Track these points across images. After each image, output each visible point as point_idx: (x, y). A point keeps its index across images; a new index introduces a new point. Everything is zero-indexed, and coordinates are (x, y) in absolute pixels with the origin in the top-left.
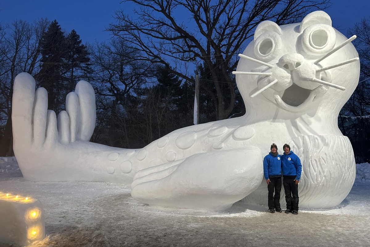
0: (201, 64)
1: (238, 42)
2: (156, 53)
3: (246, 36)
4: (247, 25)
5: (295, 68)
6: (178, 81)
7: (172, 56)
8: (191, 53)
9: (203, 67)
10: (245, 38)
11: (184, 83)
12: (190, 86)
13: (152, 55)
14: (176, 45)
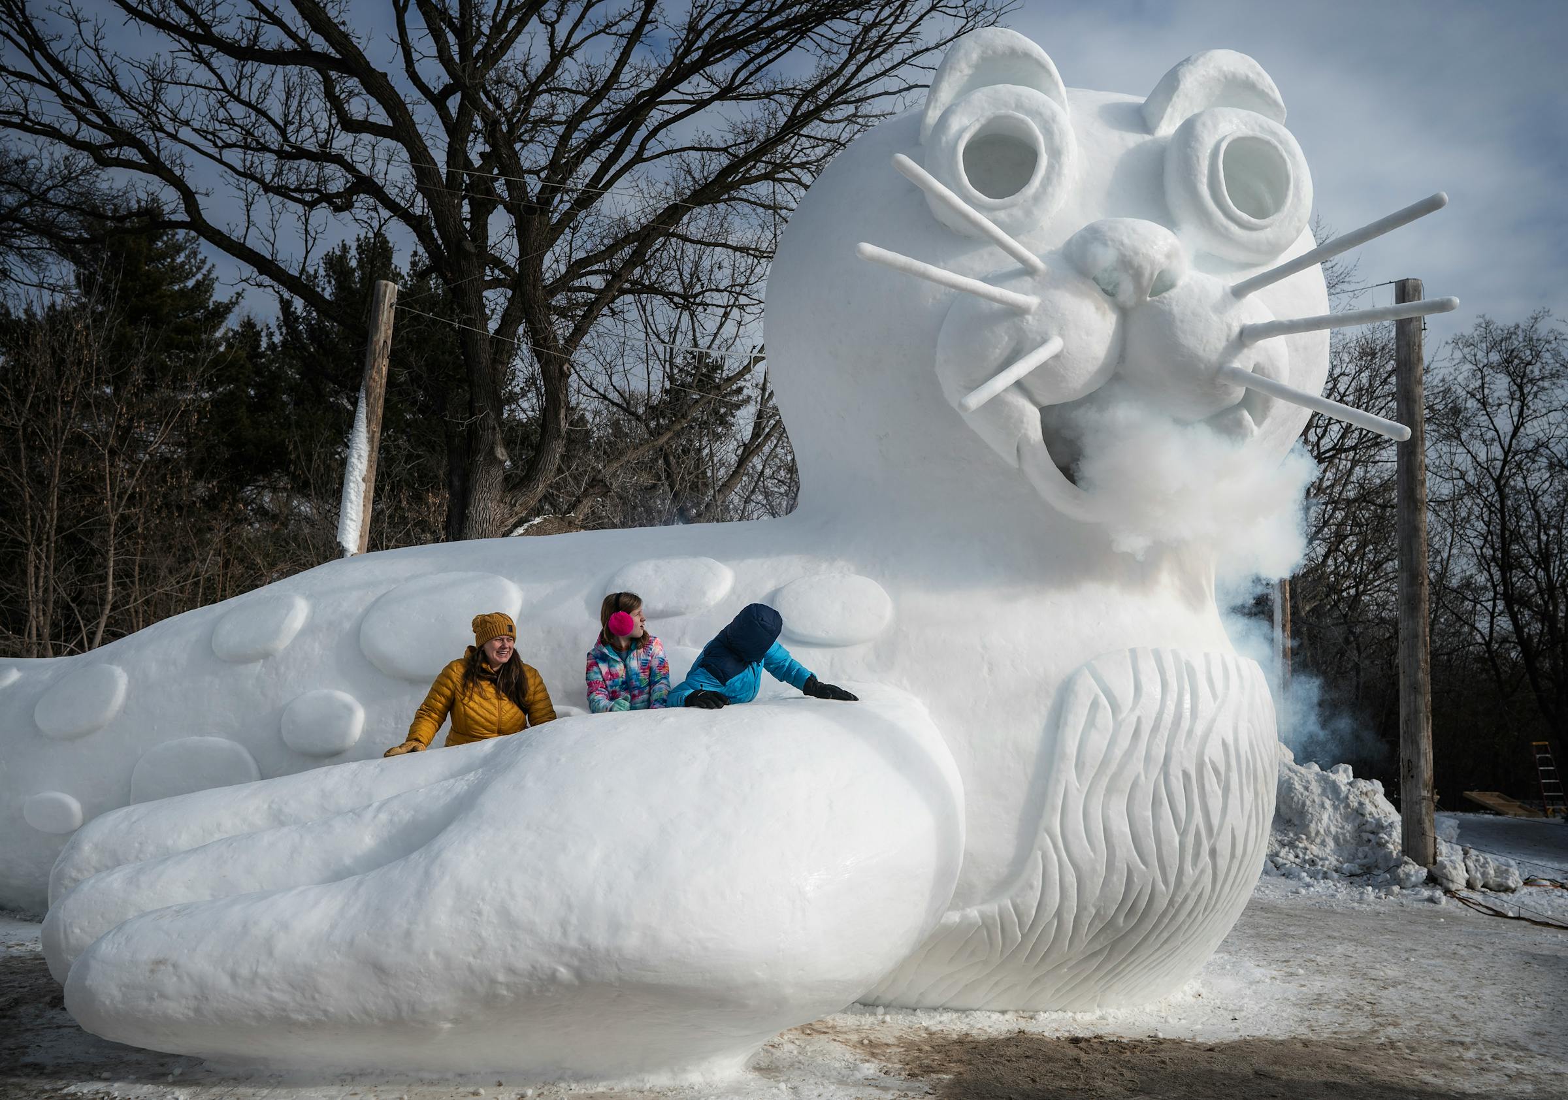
0: (344, 246)
1: (605, 167)
2: (125, 116)
3: (642, 147)
4: (652, 98)
5: (1148, 299)
6: (206, 308)
7: (221, 161)
8: (331, 169)
9: (354, 263)
10: (638, 158)
11: (237, 328)
12: (272, 346)
13: (100, 122)
14: (248, 104)
